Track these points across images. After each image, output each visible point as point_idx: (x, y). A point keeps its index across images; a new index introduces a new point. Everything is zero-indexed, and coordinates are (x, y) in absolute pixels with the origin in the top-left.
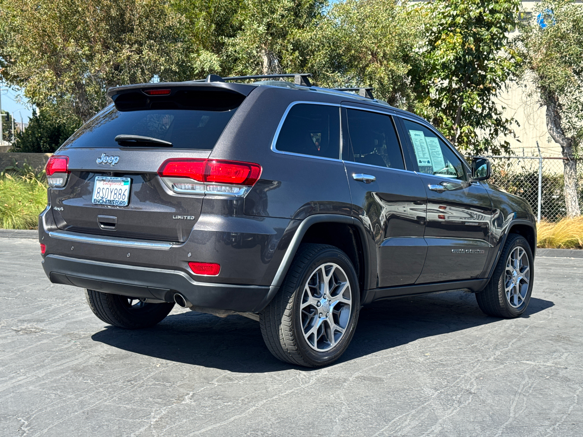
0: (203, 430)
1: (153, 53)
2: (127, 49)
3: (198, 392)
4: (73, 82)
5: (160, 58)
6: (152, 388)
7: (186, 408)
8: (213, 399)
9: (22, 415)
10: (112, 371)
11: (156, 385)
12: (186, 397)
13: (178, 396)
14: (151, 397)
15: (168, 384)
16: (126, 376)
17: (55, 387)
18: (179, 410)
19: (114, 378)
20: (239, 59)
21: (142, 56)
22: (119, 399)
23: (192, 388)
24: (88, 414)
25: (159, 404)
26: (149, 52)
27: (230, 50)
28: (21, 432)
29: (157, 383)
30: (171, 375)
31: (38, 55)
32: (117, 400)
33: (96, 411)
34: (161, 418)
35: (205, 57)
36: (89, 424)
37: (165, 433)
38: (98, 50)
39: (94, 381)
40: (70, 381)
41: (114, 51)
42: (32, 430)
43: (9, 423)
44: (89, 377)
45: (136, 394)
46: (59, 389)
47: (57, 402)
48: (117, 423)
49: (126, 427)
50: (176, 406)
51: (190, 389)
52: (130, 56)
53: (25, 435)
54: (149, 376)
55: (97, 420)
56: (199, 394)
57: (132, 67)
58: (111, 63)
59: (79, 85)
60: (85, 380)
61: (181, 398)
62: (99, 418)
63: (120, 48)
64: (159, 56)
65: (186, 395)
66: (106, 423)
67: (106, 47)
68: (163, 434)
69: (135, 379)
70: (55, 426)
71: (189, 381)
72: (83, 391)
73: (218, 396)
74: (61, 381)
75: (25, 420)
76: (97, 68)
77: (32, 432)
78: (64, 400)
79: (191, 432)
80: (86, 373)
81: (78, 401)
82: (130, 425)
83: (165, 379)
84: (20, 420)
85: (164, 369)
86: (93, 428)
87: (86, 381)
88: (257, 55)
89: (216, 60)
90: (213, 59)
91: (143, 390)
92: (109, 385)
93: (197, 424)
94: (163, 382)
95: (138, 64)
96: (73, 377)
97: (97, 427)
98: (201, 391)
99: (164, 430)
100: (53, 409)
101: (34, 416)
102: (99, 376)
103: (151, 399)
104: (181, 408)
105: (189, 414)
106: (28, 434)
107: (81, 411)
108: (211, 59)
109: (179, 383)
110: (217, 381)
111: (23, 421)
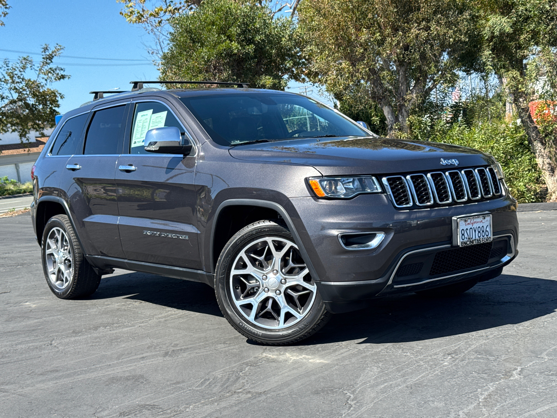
0: (539, 410)
1: (441, 27)
2: (416, 28)
3: (526, 366)
4: (367, 69)
5: (448, 30)
6: (475, 362)
7: (516, 384)
8: (545, 374)
9: (348, 388)
10: (431, 344)
11: (478, 358)
12: (514, 372)
13: (504, 371)
14: (475, 372)
15: (492, 358)
16: (445, 349)
17: (376, 359)
18: (509, 387)
19: (434, 351)
20: (531, 17)
21: (431, 32)
22: (441, 373)
23: (519, 362)
24: (411, 389)
25: (485, 379)
26: (437, 27)
27: (520, 10)
28: (348, 406)
29: (479, 356)
30: (494, 348)
31: (334, 49)
32: (439, 374)
33: (420, 386)
34: (489, 395)
35: (494, 21)
36: (414, 399)
37: (496, 411)
38: (388, 34)
39: (414, 354)
40: (390, 354)
41: (403, 33)
42: (358, 404)
43: (336, 396)
44: (408, 349)
45: (459, 368)
46: (380, 361)
47: (380, 375)
48: (443, 399)
49: (453, 404)
50: (504, 382)
51: (518, 364)
52: (418, 34)
53: (352, 409)
54: (469, 349)
55: (422, 396)
56: (528, 368)
57: (421, 45)
58: (401, 45)
59: (373, 71)
60: (404, 353)
61: (508, 374)
62: (423, 394)
63: (409, 29)
64: (448, 29)
65: (514, 370)
66: (431, 399)
67: (395, 30)
68: (493, 413)
69: (455, 352)
70: (381, 400)
71: (514, 355)
72: (404, 364)
73: (550, 371)
74: (381, 354)
75: (351, 394)
76: (388, 52)
77: (359, 406)
78: (386, 374)
79: (526, 412)
80: (405, 346)
81: (400, 374)
82: (457, 402)
83: (488, 352)
84: (346, 393)
85: (484, 341)
86: (419, 404)
87: (406, 354)
88: (550, 9)
89: (506, 21)
90: (503, 22)
91: (465, 364)
92: (430, 358)
93: (531, 403)
94: (486, 355)
95: (427, 41)
96: (392, 349)
97: (423, 402)
98: (530, 366)
99: (495, 409)
100: (377, 383)
101: (359, 390)
102: (418, 348)
103: (476, 374)
104: (510, 384)
105: (520, 391)
106: (354, 408)
107: (405, 385)
108: (501, 22)
109: (503, 356)
110: (547, 355)
111: (348, 394)
